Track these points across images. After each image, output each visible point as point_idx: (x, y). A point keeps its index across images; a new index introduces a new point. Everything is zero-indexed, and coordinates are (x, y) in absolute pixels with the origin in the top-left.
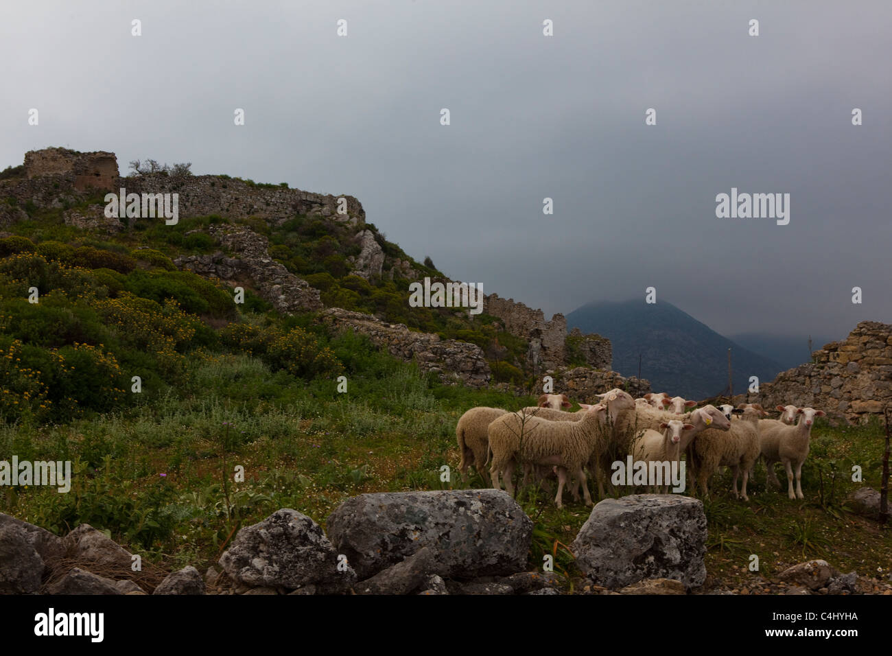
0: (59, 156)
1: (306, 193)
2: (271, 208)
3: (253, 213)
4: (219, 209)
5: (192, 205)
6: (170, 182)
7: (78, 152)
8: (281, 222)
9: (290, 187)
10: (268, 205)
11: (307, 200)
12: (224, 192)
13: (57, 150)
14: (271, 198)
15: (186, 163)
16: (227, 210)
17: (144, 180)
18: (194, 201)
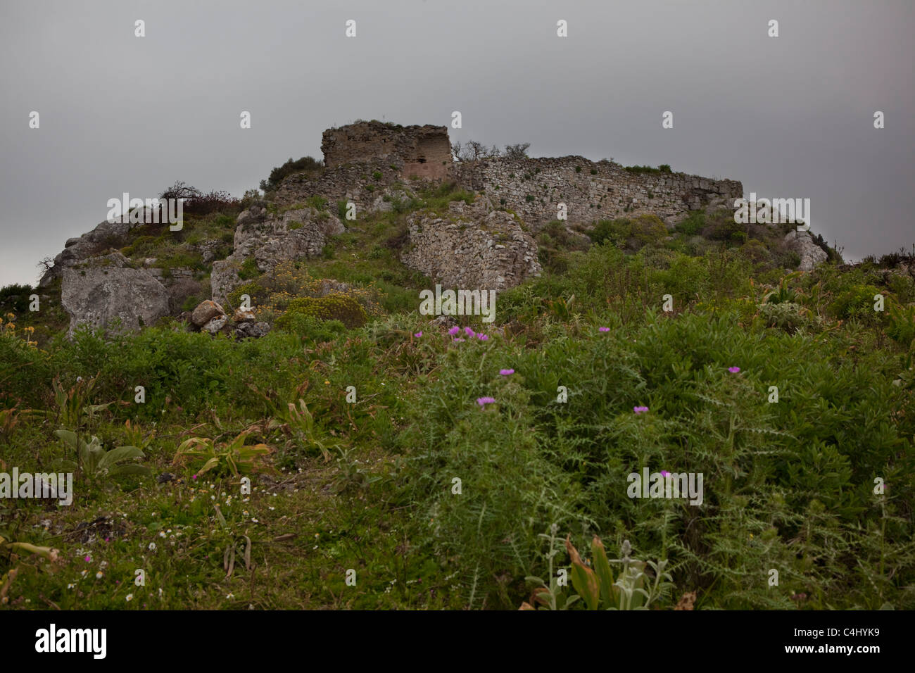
0: (372, 133)
1: (699, 179)
2: (654, 202)
3: (632, 210)
4: (588, 205)
5: (551, 200)
6: (521, 168)
7: (399, 126)
8: (671, 220)
9: (674, 170)
10: (651, 197)
11: (700, 189)
12: (593, 180)
13: (369, 124)
14: (655, 186)
15: (522, 143)
16: (599, 207)
17: (487, 166)
18: (555, 195)
